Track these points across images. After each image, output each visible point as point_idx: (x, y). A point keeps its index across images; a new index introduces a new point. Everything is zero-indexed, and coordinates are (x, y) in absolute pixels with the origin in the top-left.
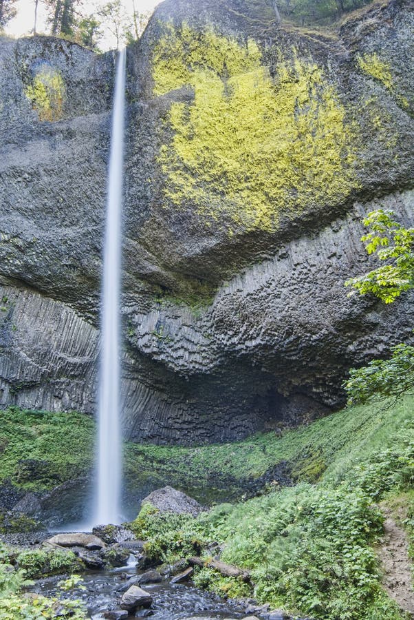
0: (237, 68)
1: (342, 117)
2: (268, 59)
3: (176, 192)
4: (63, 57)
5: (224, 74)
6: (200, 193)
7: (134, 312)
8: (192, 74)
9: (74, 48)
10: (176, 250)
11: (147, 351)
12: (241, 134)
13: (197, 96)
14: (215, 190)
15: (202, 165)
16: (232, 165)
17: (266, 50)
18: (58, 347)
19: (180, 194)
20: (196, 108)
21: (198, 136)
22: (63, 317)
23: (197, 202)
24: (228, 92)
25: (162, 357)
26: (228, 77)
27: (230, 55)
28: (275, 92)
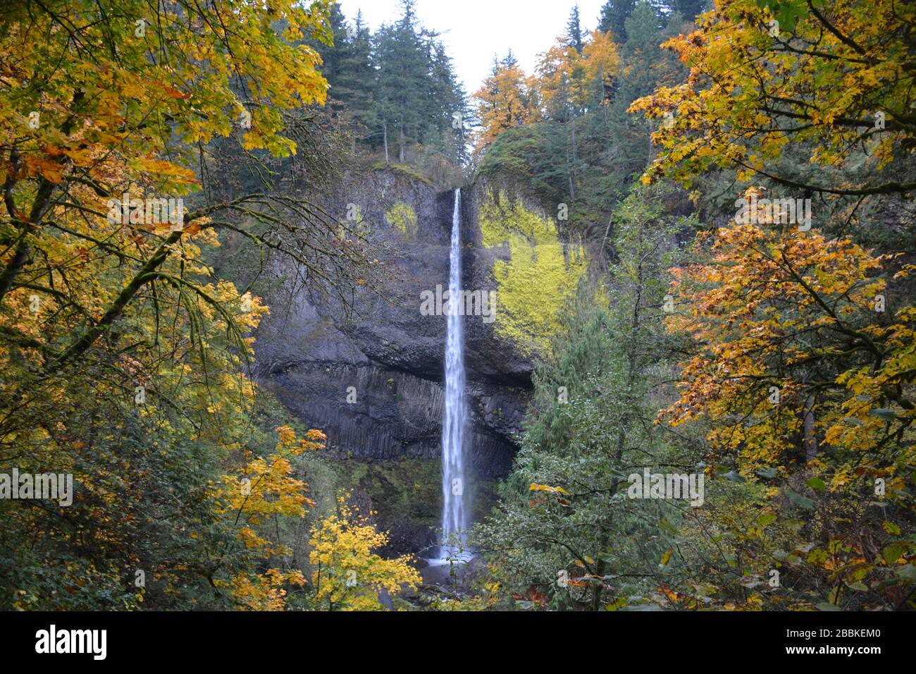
0: (541, 239)
1: (608, 302)
2: (563, 237)
3: (502, 329)
4: (411, 191)
5: (532, 241)
6: (517, 333)
7: (482, 395)
8: (509, 235)
9: (420, 185)
10: (506, 365)
11: (491, 425)
12: (543, 298)
13: (513, 258)
14: (528, 332)
15: (519, 312)
16: (539, 319)
17: (561, 230)
18: (430, 415)
19: (504, 331)
20: (512, 268)
21: (515, 290)
22: (432, 392)
23: (515, 339)
24: (534, 258)
25: (501, 431)
26: (535, 244)
27: (536, 229)
28: (567, 269)
